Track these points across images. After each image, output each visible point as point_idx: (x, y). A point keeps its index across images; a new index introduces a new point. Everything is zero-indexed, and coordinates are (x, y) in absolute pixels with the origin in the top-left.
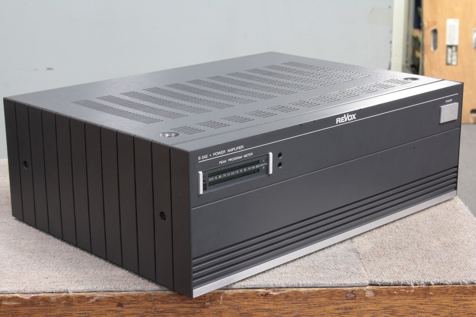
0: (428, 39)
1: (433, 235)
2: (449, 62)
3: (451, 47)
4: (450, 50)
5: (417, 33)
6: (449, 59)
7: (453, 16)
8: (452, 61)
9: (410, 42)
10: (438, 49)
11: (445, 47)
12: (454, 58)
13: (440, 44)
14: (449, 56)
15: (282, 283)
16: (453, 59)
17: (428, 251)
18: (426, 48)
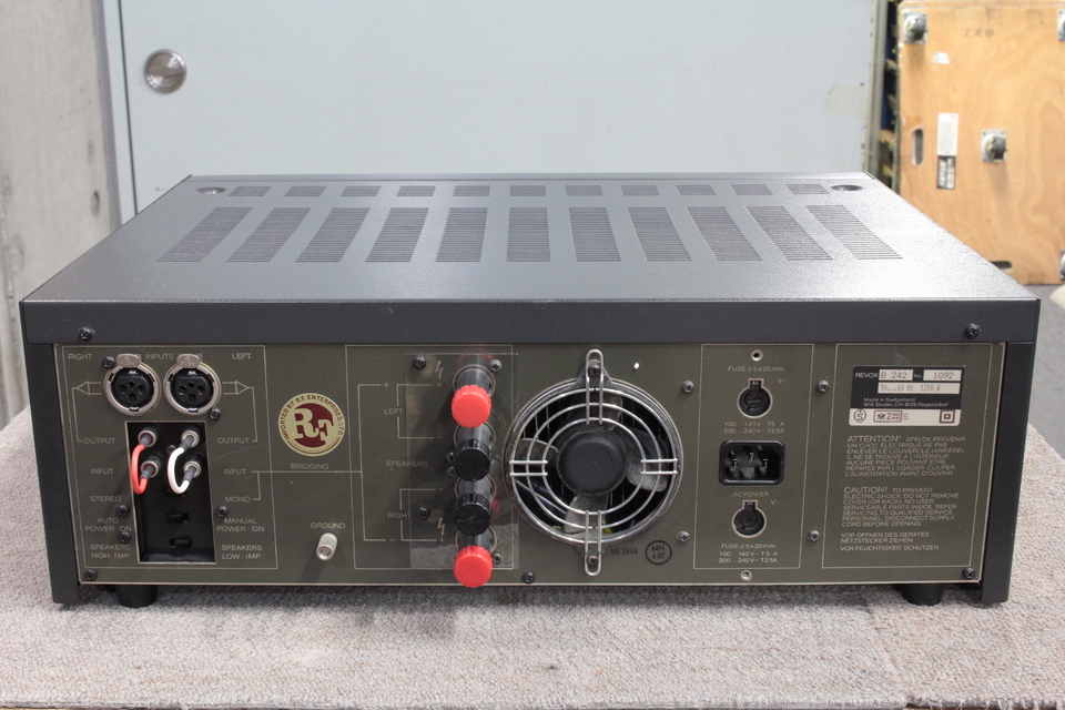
0: (908, 146)
1: (1035, 564)
2: (942, 183)
3: (944, 158)
4: (943, 164)
5: (886, 136)
6: (942, 179)
7: (948, 109)
8: (946, 182)
9: (875, 152)
10: (923, 163)
11: (936, 159)
12: (950, 177)
13: (926, 154)
14: (942, 174)
15: (696, 700)
16: (948, 179)
17: (1034, 608)
18: (904, 160)
